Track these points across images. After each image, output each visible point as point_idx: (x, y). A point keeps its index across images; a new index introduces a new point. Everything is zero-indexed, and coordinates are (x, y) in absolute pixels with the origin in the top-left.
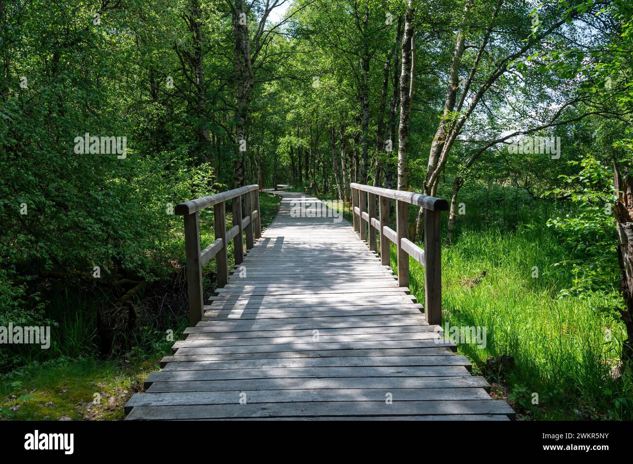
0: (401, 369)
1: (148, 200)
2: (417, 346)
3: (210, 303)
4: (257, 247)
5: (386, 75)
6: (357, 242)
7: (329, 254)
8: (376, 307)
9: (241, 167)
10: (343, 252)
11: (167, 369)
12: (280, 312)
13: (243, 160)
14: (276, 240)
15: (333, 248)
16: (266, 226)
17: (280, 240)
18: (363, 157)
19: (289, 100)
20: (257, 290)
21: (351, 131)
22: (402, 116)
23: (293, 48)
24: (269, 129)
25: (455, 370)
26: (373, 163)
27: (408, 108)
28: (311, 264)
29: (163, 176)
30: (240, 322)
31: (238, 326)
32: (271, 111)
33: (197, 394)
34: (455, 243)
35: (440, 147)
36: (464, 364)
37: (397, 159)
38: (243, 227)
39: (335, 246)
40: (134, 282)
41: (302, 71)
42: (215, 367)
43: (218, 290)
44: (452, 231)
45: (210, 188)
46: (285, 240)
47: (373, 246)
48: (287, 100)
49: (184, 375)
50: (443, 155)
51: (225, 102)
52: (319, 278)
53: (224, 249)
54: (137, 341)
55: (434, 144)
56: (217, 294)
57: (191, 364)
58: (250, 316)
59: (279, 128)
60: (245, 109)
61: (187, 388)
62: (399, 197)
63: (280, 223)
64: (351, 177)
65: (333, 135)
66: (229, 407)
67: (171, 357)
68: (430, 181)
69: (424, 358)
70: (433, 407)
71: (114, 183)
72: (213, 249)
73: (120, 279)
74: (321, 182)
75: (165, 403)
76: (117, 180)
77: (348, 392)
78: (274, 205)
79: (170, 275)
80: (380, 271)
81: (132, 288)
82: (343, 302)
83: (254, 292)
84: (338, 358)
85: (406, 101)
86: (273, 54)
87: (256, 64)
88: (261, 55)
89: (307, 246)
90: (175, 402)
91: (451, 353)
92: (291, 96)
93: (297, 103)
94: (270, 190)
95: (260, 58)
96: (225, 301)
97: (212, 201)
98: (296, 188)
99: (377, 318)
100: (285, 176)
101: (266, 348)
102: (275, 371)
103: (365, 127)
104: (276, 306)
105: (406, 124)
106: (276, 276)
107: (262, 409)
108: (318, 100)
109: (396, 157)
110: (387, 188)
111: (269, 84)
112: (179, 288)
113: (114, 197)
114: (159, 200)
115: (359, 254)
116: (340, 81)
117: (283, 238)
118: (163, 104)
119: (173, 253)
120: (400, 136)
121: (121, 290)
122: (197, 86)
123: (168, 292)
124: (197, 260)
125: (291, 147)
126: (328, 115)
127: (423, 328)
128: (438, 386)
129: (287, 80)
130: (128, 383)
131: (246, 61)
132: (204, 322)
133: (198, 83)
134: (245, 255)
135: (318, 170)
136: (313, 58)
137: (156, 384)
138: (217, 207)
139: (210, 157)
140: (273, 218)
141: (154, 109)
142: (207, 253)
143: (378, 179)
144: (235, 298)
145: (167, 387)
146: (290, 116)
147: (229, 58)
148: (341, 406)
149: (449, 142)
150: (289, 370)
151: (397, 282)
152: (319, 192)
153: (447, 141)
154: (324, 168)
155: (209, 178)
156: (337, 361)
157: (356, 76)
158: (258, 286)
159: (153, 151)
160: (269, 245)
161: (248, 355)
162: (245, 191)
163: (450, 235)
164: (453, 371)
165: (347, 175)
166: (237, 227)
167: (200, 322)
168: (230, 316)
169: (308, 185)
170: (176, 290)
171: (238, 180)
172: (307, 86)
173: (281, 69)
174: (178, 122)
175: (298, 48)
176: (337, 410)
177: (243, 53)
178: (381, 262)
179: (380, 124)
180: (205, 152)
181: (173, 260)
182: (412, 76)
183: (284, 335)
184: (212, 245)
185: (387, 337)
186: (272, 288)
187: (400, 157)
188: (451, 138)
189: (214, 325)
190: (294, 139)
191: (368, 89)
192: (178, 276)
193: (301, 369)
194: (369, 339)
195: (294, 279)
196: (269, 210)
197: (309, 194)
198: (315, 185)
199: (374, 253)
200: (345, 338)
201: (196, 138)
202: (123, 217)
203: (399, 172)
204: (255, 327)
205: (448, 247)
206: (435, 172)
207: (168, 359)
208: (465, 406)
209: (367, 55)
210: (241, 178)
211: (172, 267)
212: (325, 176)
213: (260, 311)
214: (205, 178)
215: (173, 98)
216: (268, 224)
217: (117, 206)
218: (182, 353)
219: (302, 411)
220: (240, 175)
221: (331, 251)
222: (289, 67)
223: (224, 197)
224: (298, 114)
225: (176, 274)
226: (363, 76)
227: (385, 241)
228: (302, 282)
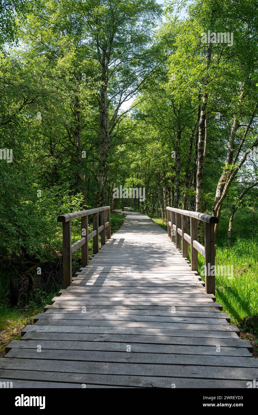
0: (186, 319)
1: (45, 214)
2: (198, 306)
3: (76, 276)
4: (107, 244)
5: (192, 142)
6: (169, 243)
7: (151, 249)
8: (176, 282)
9: (101, 196)
10: (159, 249)
11: (48, 313)
12: (117, 282)
13: (103, 192)
14: (119, 240)
15: (154, 246)
16: (115, 232)
17: (122, 240)
18: (176, 191)
19: (132, 156)
20: (105, 269)
21: (170, 175)
22: (199, 167)
23: (135, 125)
24: (120, 173)
25: (220, 321)
26: (183, 195)
27: (203, 162)
28: (139, 255)
29: (54, 200)
30: (93, 288)
31: (91, 290)
32: (121, 162)
33: (64, 327)
34: (232, 246)
35: (223, 186)
36: (225, 317)
37: (196, 193)
38: (99, 231)
39: (156, 245)
40: (33, 263)
41: (140, 139)
42: (75, 312)
43: (81, 269)
44: (230, 239)
45: (81, 208)
46: (125, 240)
47: (178, 246)
48: (131, 156)
49: (57, 316)
50: (224, 190)
51: (93, 156)
52: (143, 264)
53: (86, 244)
54: (32, 298)
55: (219, 184)
56: (80, 271)
57: (61, 310)
58: (99, 284)
59: (126, 173)
60: (104, 161)
61: (58, 323)
62: (192, 215)
63: (123, 231)
64: (169, 203)
65: (159, 178)
66: (81, 335)
67: (51, 306)
68: (216, 207)
69: (201, 313)
70: (203, 341)
71: (25, 204)
72: (79, 243)
73: (25, 261)
74: (151, 206)
75: (45, 331)
76: (27, 202)
77: (152, 330)
78: (122, 219)
79: (55, 260)
80: (181, 261)
81: (32, 267)
82: (156, 278)
83: (103, 270)
84: (149, 311)
85: (201, 158)
86: (123, 128)
87: (112, 134)
88: (115, 129)
89: (138, 245)
90: (50, 331)
91: (218, 311)
92: (133, 154)
93: (137, 158)
94: (120, 211)
95: (115, 131)
96: (85, 275)
97: (80, 215)
98: (135, 209)
99: (175, 288)
100: (129, 202)
101: (106, 303)
102: (110, 316)
103: (178, 173)
104: (115, 279)
105: (201, 172)
106: (118, 262)
107: (100, 337)
108: (149, 156)
109: (195, 192)
110: (191, 211)
111: (121, 146)
112: (60, 268)
113: (24, 211)
114: (50, 214)
115: (170, 250)
116: (163, 145)
117: (124, 239)
118: (56, 158)
119: (57, 246)
120: (197, 179)
121: (25, 267)
122: (77, 147)
123: (53, 270)
124: (69, 249)
125: (133, 184)
126: (156, 165)
127: (203, 295)
128: (207, 329)
129: (131, 144)
130: (25, 321)
131: (106, 133)
132: (72, 287)
133: (77, 145)
134: (100, 249)
135: (150, 199)
136: (146, 131)
137: (40, 321)
138: (83, 219)
139: (83, 189)
140: (119, 227)
141: (51, 160)
142: (76, 245)
143: (186, 205)
144: (91, 273)
145: (47, 322)
146: (133, 166)
147: (96, 131)
148: (147, 338)
149: (228, 183)
150: (119, 316)
151: (191, 268)
152: (150, 212)
153: (227, 182)
154: (153, 198)
155: (81, 202)
156: (148, 312)
157: (173, 142)
158: (105, 267)
159: (50, 185)
160: (115, 243)
161: (95, 306)
162: (101, 210)
163: (229, 241)
164: (218, 322)
165: (166, 202)
166: (95, 231)
167: (69, 287)
168: (87, 284)
169: (143, 208)
170: (58, 269)
171: (99, 203)
172: (143, 147)
173: (128, 138)
174: (65, 168)
175: (138, 125)
176: (145, 340)
177: (104, 128)
178: (182, 256)
179: (187, 171)
180: (80, 186)
181: (57, 250)
182: (205, 143)
183: (118, 296)
184: (79, 241)
185: (180, 300)
186: (115, 268)
187: (197, 192)
188: (229, 181)
189: (77, 289)
190: (135, 179)
191: (180, 150)
192: (59, 260)
193: (126, 316)
194: (169, 300)
195: (128, 264)
196: (118, 223)
197: (143, 213)
198: (147, 208)
199: (179, 250)
200: (155, 300)
201: (76, 178)
202: (28, 223)
203: (197, 201)
204: (101, 291)
205: (227, 249)
206: (219, 201)
207: (49, 307)
208: (223, 341)
209: (179, 129)
210: (101, 203)
211: (56, 254)
212: (154, 203)
213: (105, 281)
214: (79, 202)
215: (63, 154)
216: (116, 231)
217: (26, 217)
218: (57, 303)
219: (124, 339)
220: (100, 201)
221: (152, 248)
222: (132, 136)
223: (88, 213)
224: (138, 165)
225: (58, 259)
226: (177, 142)
227: (185, 242)
228: (132, 265)
